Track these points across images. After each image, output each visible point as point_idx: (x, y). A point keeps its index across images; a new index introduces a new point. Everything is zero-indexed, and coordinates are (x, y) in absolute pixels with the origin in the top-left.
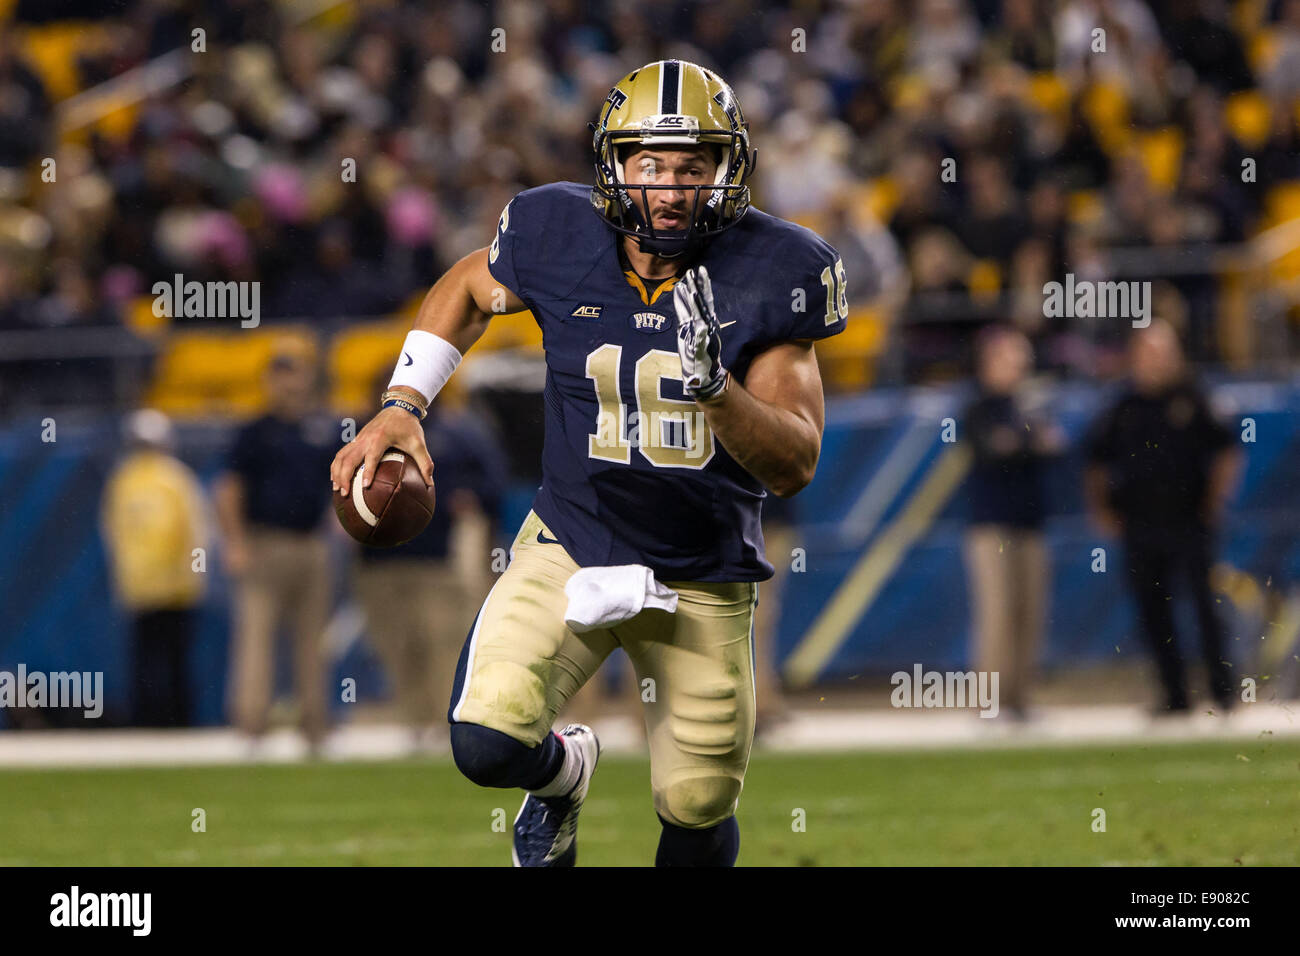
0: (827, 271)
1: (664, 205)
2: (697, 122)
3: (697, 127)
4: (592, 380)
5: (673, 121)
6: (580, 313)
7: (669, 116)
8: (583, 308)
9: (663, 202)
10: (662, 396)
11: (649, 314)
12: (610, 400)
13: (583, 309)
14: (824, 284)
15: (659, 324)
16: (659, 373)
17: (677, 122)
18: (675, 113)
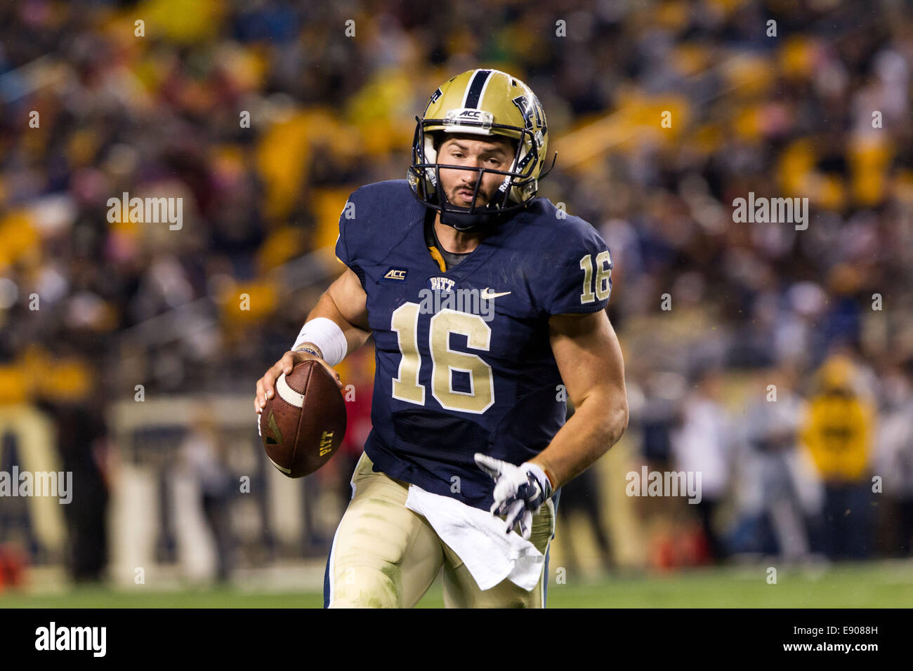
0: (588, 258)
1: (464, 183)
2: (491, 117)
3: (491, 122)
4: (396, 333)
5: (471, 114)
6: (390, 276)
7: (469, 110)
8: (393, 271)
9: (464, 181)
10: (451, 348)
11: (443, 279)
12: (409, 352)
13: (393, 273)
14: (582, 268)
15: (450, 287)
16: (449, 328)
17: (475, 116)
18: (475, 108)
